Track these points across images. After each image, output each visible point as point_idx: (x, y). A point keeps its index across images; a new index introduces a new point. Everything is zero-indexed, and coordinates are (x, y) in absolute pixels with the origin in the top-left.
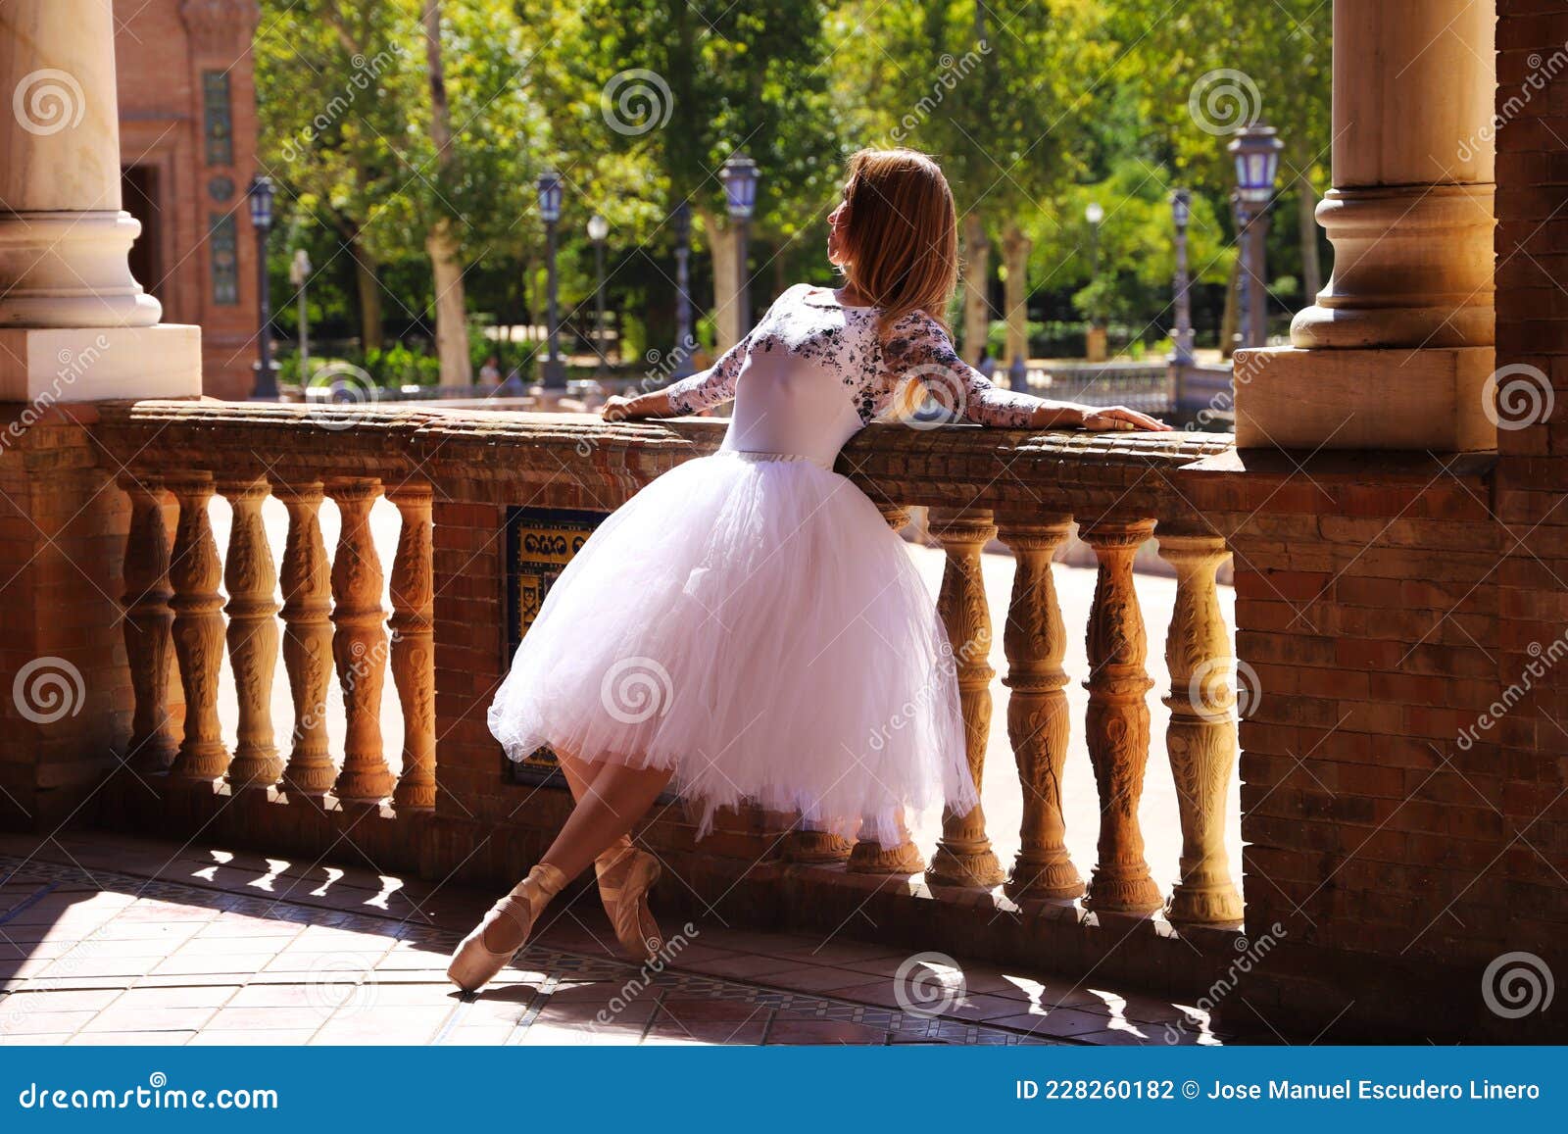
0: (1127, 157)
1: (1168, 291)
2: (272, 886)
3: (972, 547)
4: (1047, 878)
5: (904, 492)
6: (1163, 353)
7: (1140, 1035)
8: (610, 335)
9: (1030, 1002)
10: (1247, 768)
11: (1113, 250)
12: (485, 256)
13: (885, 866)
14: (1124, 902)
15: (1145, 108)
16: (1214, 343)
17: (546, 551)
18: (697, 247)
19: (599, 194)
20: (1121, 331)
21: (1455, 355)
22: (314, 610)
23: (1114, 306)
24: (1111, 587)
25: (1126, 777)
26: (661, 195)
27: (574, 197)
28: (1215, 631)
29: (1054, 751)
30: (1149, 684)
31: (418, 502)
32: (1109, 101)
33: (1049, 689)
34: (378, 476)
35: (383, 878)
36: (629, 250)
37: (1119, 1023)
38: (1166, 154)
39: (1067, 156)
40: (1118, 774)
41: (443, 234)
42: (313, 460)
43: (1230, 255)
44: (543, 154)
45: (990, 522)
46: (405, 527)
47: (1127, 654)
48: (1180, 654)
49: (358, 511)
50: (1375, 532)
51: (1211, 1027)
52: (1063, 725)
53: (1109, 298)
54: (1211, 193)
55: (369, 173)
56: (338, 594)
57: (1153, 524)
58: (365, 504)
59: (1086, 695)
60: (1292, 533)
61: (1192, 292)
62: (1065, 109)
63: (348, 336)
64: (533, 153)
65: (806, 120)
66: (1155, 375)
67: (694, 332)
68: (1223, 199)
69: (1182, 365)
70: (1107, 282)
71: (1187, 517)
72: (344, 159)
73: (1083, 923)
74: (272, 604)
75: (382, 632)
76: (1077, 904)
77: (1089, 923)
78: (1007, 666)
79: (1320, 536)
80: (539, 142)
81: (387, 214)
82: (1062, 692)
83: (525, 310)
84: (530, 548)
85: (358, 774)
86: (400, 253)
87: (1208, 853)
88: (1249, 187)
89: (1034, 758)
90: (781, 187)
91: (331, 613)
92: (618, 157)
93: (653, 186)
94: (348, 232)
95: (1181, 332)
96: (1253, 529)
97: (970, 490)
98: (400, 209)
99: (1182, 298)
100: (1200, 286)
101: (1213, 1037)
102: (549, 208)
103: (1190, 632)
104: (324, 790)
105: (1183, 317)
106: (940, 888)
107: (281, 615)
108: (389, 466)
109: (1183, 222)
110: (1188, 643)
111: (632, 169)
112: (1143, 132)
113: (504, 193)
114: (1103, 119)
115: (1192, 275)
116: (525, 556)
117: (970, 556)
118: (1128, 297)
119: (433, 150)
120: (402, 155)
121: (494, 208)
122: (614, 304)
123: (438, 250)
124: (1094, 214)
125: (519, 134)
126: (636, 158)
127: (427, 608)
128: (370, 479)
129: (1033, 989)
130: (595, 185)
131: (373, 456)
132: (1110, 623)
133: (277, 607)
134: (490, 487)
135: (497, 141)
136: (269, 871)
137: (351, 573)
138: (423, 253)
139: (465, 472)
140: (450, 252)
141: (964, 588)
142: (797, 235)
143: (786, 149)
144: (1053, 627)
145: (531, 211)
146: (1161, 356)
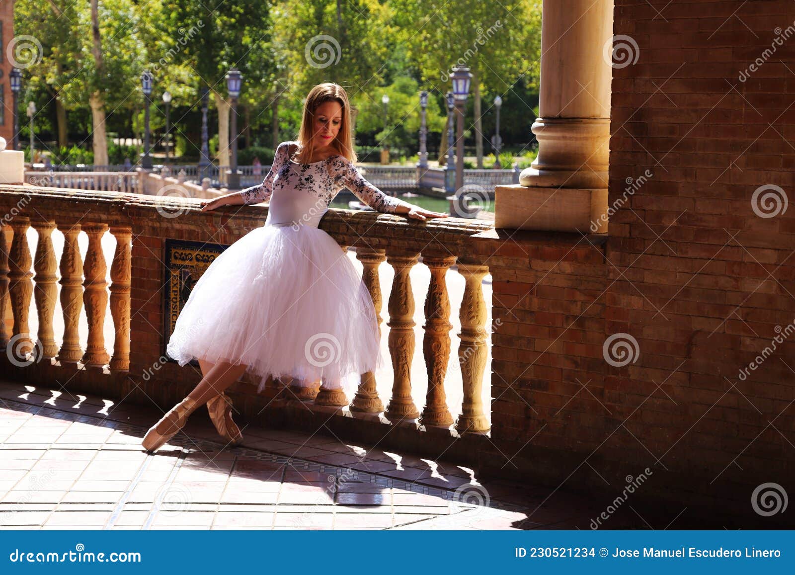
0: (399, 75)
1: (417, 135)
2: (55, 403)
3: (376, 265)
4: (404, 411)
5: (346, 240)
6: (414, 162)
7: (445, 480)
8: (171, 144)
9: (396, 464)
10: (494, 365)
11: (393, 116)
12: (117, 107)
13: (331, 402)
14: (437, 421)
15: (409, 54)
16: (435, 158)
17: (183, 260)
18: (211, 108)
19: (168, 82)
20: (396, 151)
21: (591, 192)
22: (75, 281)
23: (393, 140)
24: (436, 285)
25: (440, 368)
26: (196, 84)
27: (156, 83)
28: (481, 306)
29: (408, 355)
30: (450, 327)
31: (125, 235)
32: (393, 51)
33: (407, 328)
34: (106, 223)
35: (104, 401)
36: (181, 108)
37: (435, 474)
38: (417, 75)
39: (375, 74)
40: (437, 366)
41: (97, 97)
42: (77, 214)
43: (444, 120)
44: (143, 63)
45: (384, 254)
46: (118, 246)
47: (442, 314)
48: (465, 316)
49: (96, 238)
50: (553, 266)
51: (475, 477)
52: (413, 344)
53: (391, 137)
54: (435, 93)
55: (64, 67)
56: (86, 274)
57: (455, 259)
58: (100, 235)
59: (424, 331)
60: (518, 266)
61: (427, 135)
62: (375, 54)
63: (52, 140)
64: (139, 63)
65: (261, 53)
66: (410, 171)
67: (209, 145)
68: (440, 96)
69: (423, 167)
70: (391, 130)
71: (471, 256)
72: (52, 61)
73: (419, 430)
74: (55, 278)
75: (105, 292)
76: (416, 421)
77: (421, 430)
78: (389, 317)
79: (530, 268)
80: (142, 58)
81: (72, 87)
82: (412, 329)
83: (132, 132)
84: (176, 258)
85: (93, 354)
86: (78, 105)
87: (474, 401)
88: (458, 93)
89: (399, 358)
90: (249, 82)
91: (83, 283)
92: (177, 66)
93: (192, 79)
94: (53, 94)
95: (423, 153)
96: (501, 263)
97: (376, 240)
98: (78, 85)
99: (423, 139)
100: (430, 133)
101: (477, 481)
102: (147, 88)
103: (470, 307)
104: (78, 360)
105: (423, 147)
106: (356, 413)
107: (60, 282)
108: (112, 219)
109: (424, 105)
110: (469, 311)
111: (184, 71)
112: (407, 65)
113: (124, 80)
114: (390, 58)
115: (427, 128)
116: (173, 261)
117: (374, 269)
118: (399, 137)
119: (93, 59)
120: (80, 61)
121: (121, 87)
122: (173, 131)
123: (94, 104)
124: (385, 100)
125: (133, 54)
126: (185, 67)
127: (128, 281)
128: (102, 224)
129: (397, 458)
130: (166, 78)
131: (105, 214)
132: (435, 301)
133: (58, 279)
134: (158, 230)
135: (123, 57)
136: (52, 396)
137: (93, 265)
138: (87, 105)
139: (147, 223)
140: (100, 105)
141: (371, 283)
142: (255, 104)
143: (252, 66)
144: (410, 301)
145: (137, 88)
146: (412, 163)
